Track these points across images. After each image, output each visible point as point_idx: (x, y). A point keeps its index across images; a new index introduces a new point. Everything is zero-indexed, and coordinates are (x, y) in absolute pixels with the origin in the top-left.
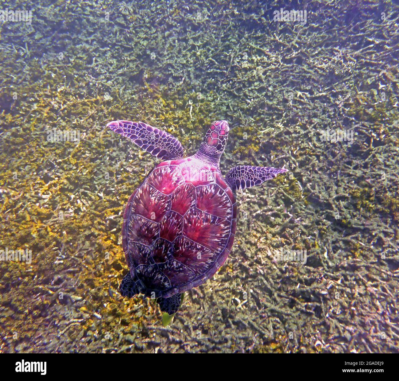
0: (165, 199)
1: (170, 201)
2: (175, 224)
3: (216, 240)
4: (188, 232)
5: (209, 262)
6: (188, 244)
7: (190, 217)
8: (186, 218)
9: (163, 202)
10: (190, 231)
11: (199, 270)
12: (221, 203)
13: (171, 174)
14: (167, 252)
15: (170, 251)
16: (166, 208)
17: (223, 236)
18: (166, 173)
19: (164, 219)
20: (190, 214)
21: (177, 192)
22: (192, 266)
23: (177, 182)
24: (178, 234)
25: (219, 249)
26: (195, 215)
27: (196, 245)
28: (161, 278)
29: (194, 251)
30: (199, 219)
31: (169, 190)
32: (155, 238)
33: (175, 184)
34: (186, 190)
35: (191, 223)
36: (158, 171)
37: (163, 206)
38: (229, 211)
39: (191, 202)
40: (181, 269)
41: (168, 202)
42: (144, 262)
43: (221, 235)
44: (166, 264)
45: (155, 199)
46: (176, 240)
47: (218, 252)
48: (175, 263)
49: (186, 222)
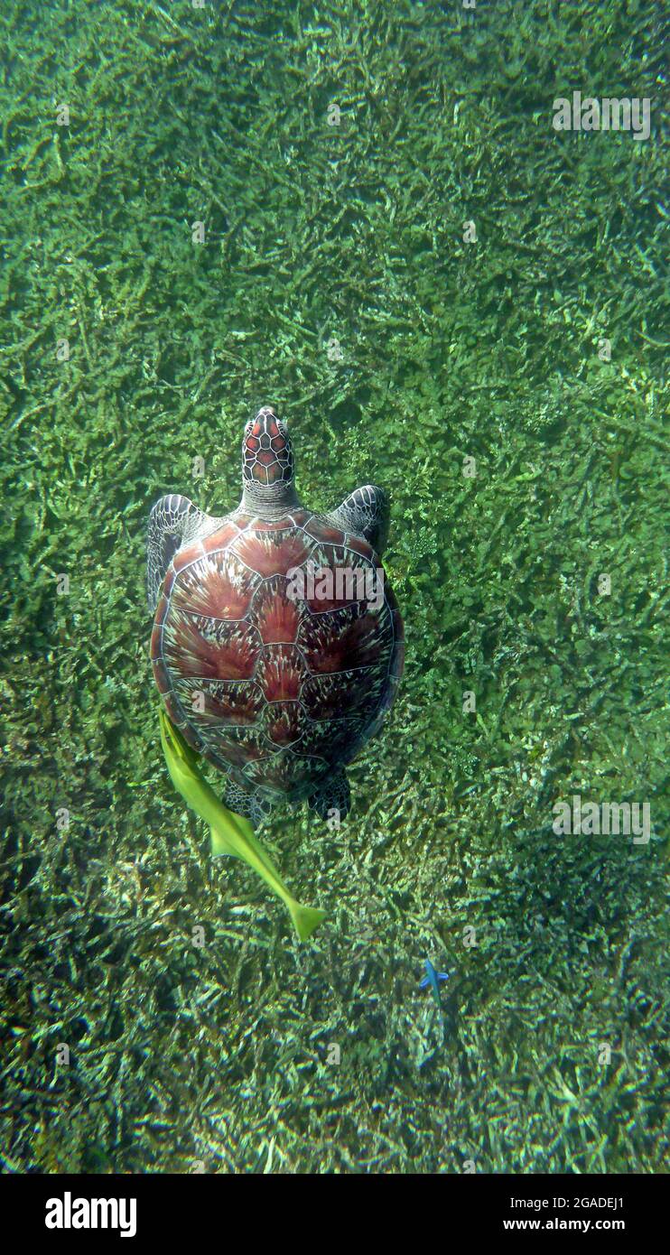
0: (239, 628)
1: (253, 629)
2: (287, 666)
3: (374, 642)
5: (379, 685)
6: (327, 683)
7: (309, 637)
8: (303, 644)
9: (240, 636)
11: (367, 709)
13: (223, 572)
14: (296, 718)
15: (302, 714)
16: (253, 646)
17: (382, 625)
18: (210, 575)
19: (261, 667)
20: (307, 631)
21: (258, 605)
22: (352, 712)
23: (246, 584)
25: (385, 652)
26: (316, 627)
27: (344, 675)
28: (306, 765)
29: (345, 687)
30: (326, 630)
31: (237, 609)
32: (258, 708)
33: (244, 591)
34: (274, 593)
35: (318, 646)
36: (188, 578)
37: (243, 644)
39: (296, 608)
40: (335, 729)
41: (250, 633)
42: (256, 755)
43: (377, 628)
44: (305, 738)
45: (218, 638)
46: (304, 691)
47: (386, 658)
48: (319, 727)
49: (306, 651)
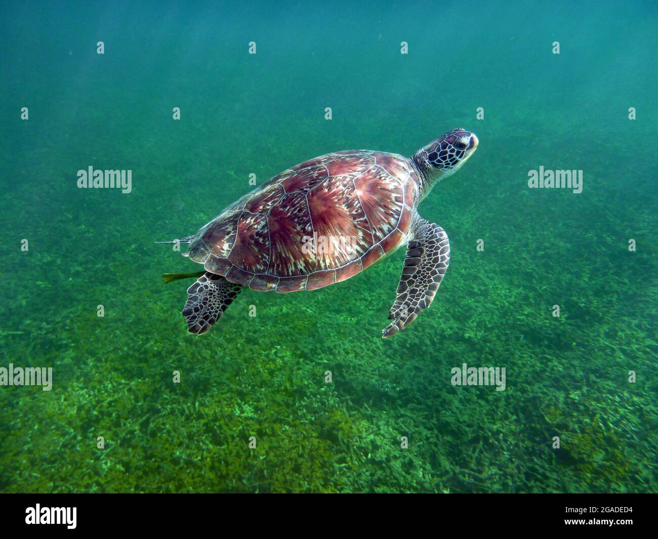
4: (315, 198)
5: (299, 267)
6: (301, 210)
7: (336, 182)
8: (330, 181)
10: (318, 198)
11: (278, 266)
12: (385, 207)
22: (276, 248)
24: (302, 189)
30: (343, 193)
38: (385, 227)
40: (261, 240)
46: (294, 194)
47: (323, 265)
